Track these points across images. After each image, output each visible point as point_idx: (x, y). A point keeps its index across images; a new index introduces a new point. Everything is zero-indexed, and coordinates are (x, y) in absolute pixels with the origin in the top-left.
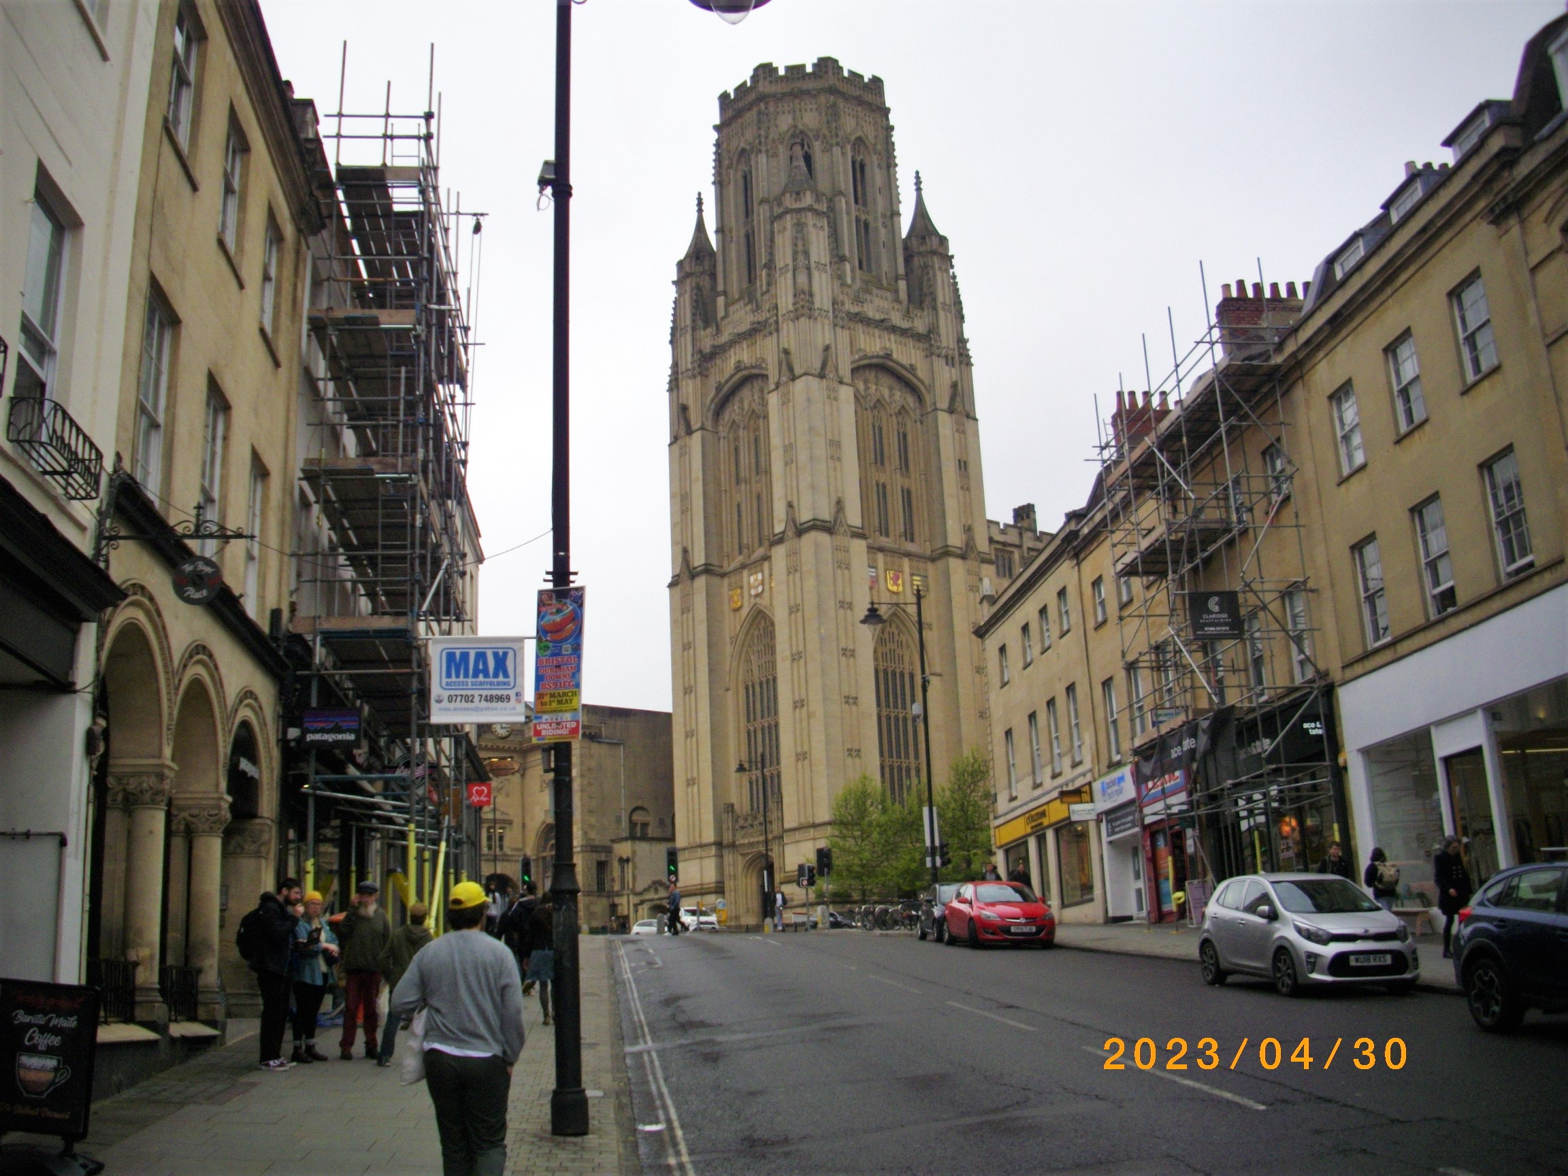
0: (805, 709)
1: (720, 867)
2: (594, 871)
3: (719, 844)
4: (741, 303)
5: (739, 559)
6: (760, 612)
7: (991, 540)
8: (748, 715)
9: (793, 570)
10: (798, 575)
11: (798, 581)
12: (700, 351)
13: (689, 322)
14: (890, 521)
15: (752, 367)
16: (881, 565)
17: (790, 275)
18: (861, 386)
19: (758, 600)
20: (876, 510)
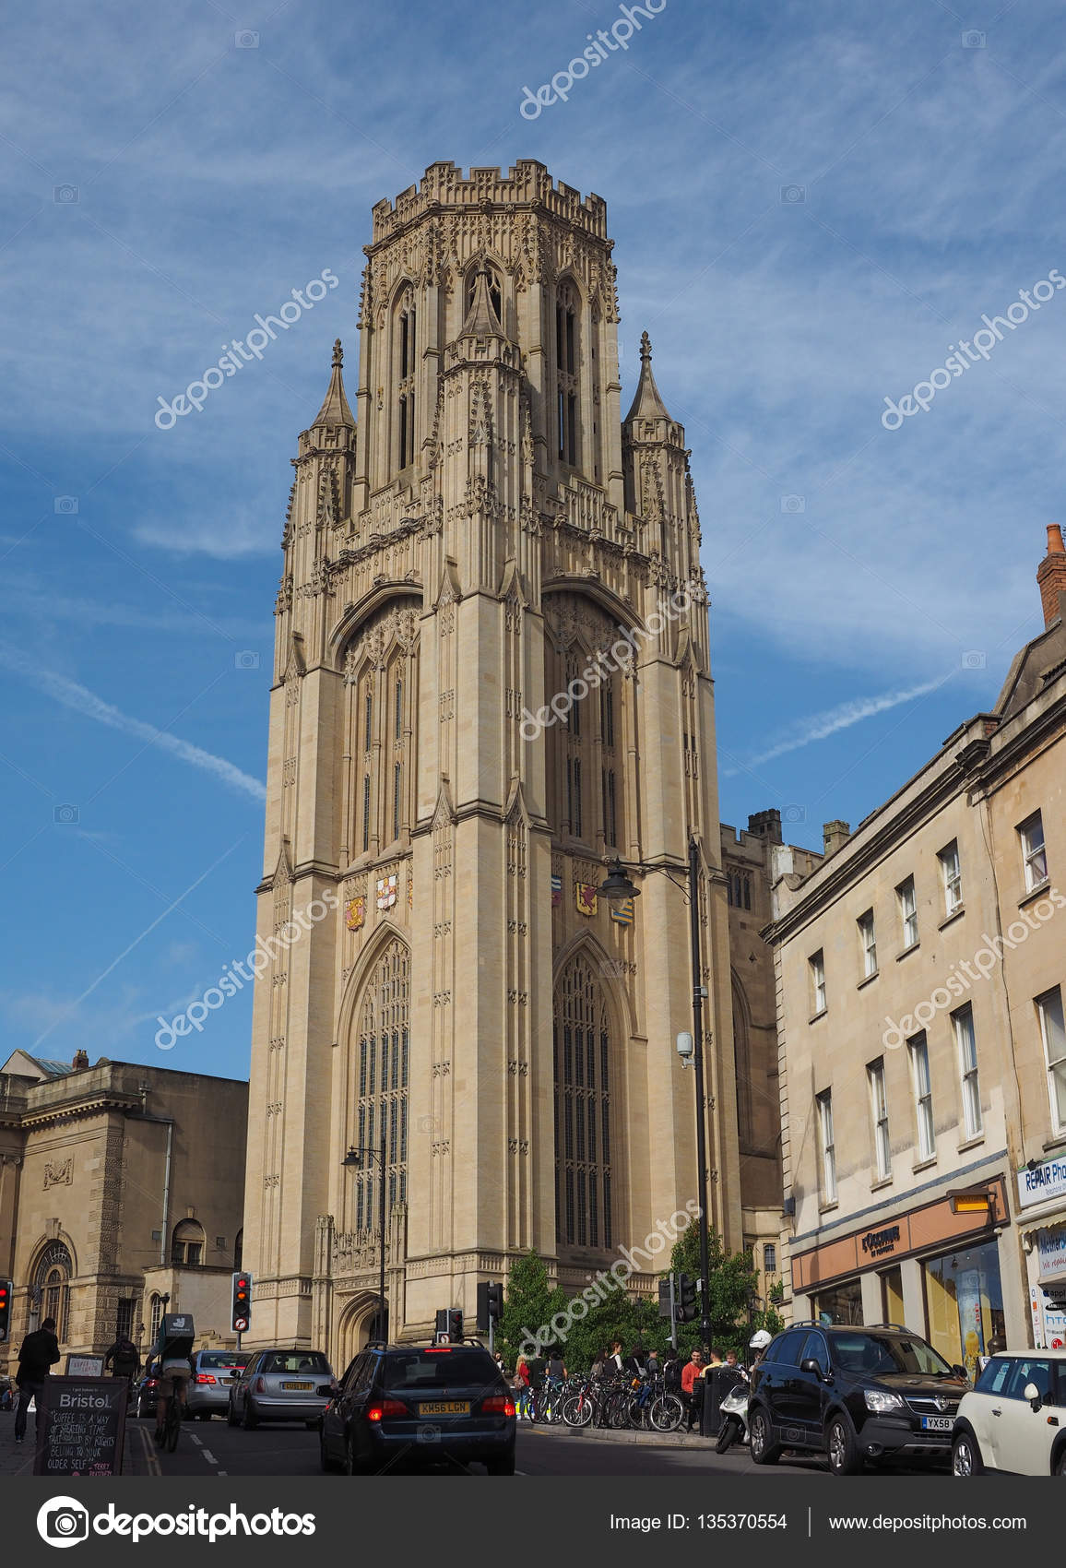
0: (448, 1077)
1: (305, 1316)
2: (114, 1314)
3: (306, 1281)
4: (390, 494)
5: (362, 858)
6: (391, 933)
7: (724, 853)
8: (363, 1084)
9: (442, 871)
10: (450, 878)
11: (449, 889)
12: (327, 561)
13: (312, 518)
14: (584, 814)
15: (400, 584)
16: (568, 873)
17: (463, 454)
18: (554, 620)
19: (388, 914)
20: (566, 795)
